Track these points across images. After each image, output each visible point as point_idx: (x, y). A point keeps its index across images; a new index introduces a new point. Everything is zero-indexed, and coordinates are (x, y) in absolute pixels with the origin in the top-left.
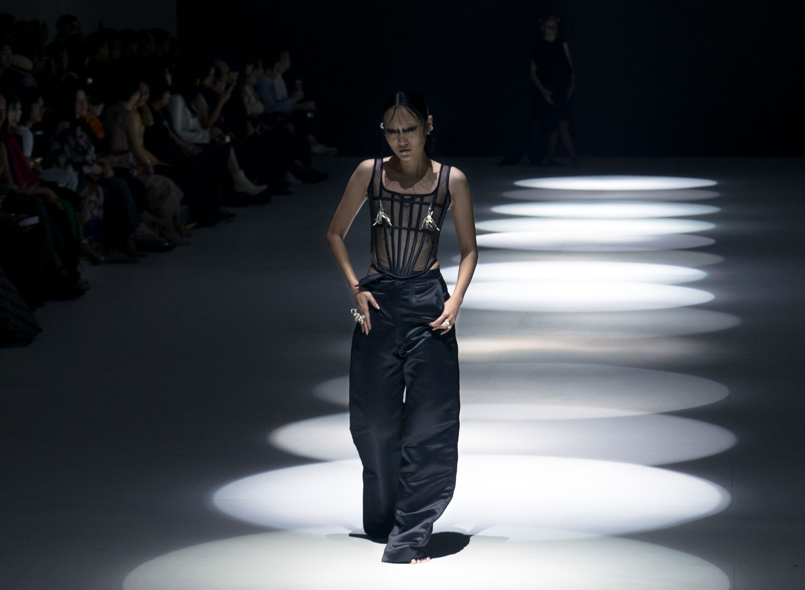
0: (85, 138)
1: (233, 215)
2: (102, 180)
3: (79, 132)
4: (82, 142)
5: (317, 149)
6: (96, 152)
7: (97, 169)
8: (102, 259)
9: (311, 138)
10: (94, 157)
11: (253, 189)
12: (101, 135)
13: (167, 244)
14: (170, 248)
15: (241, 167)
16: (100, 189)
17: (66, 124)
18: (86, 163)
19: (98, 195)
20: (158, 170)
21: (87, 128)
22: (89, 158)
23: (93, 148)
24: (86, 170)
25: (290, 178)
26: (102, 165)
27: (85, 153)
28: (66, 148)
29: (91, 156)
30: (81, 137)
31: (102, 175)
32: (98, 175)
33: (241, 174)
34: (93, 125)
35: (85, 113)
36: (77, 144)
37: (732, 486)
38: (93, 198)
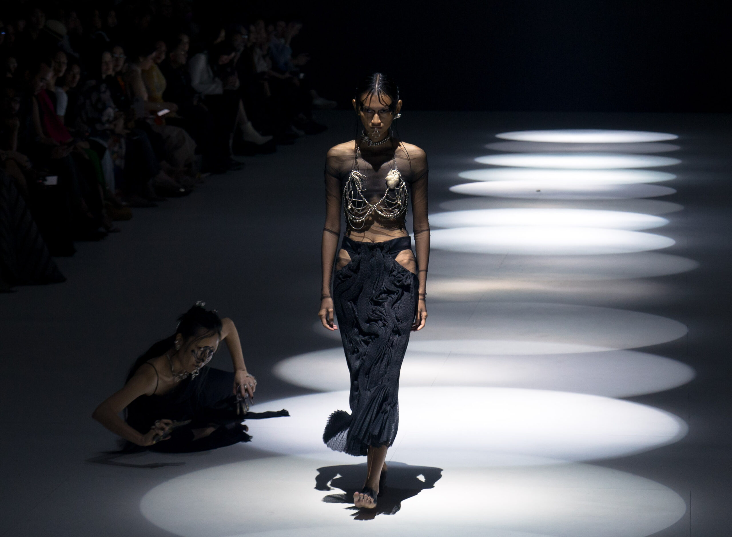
0: (108, 93)
3: (103, 87)
4: (104, 97)
5: (319, 101)
8: (124, 203)
9: (313, 92)
11: (259, 139)
13: (182, 190)
14: (186, 194)
15: (250, 119)
17: (93, 82)
19: (121, 147)
25: (294, 129)
30: (104, 92)
33: (249, 126)
37: (689, 417)
38: (116, 149)
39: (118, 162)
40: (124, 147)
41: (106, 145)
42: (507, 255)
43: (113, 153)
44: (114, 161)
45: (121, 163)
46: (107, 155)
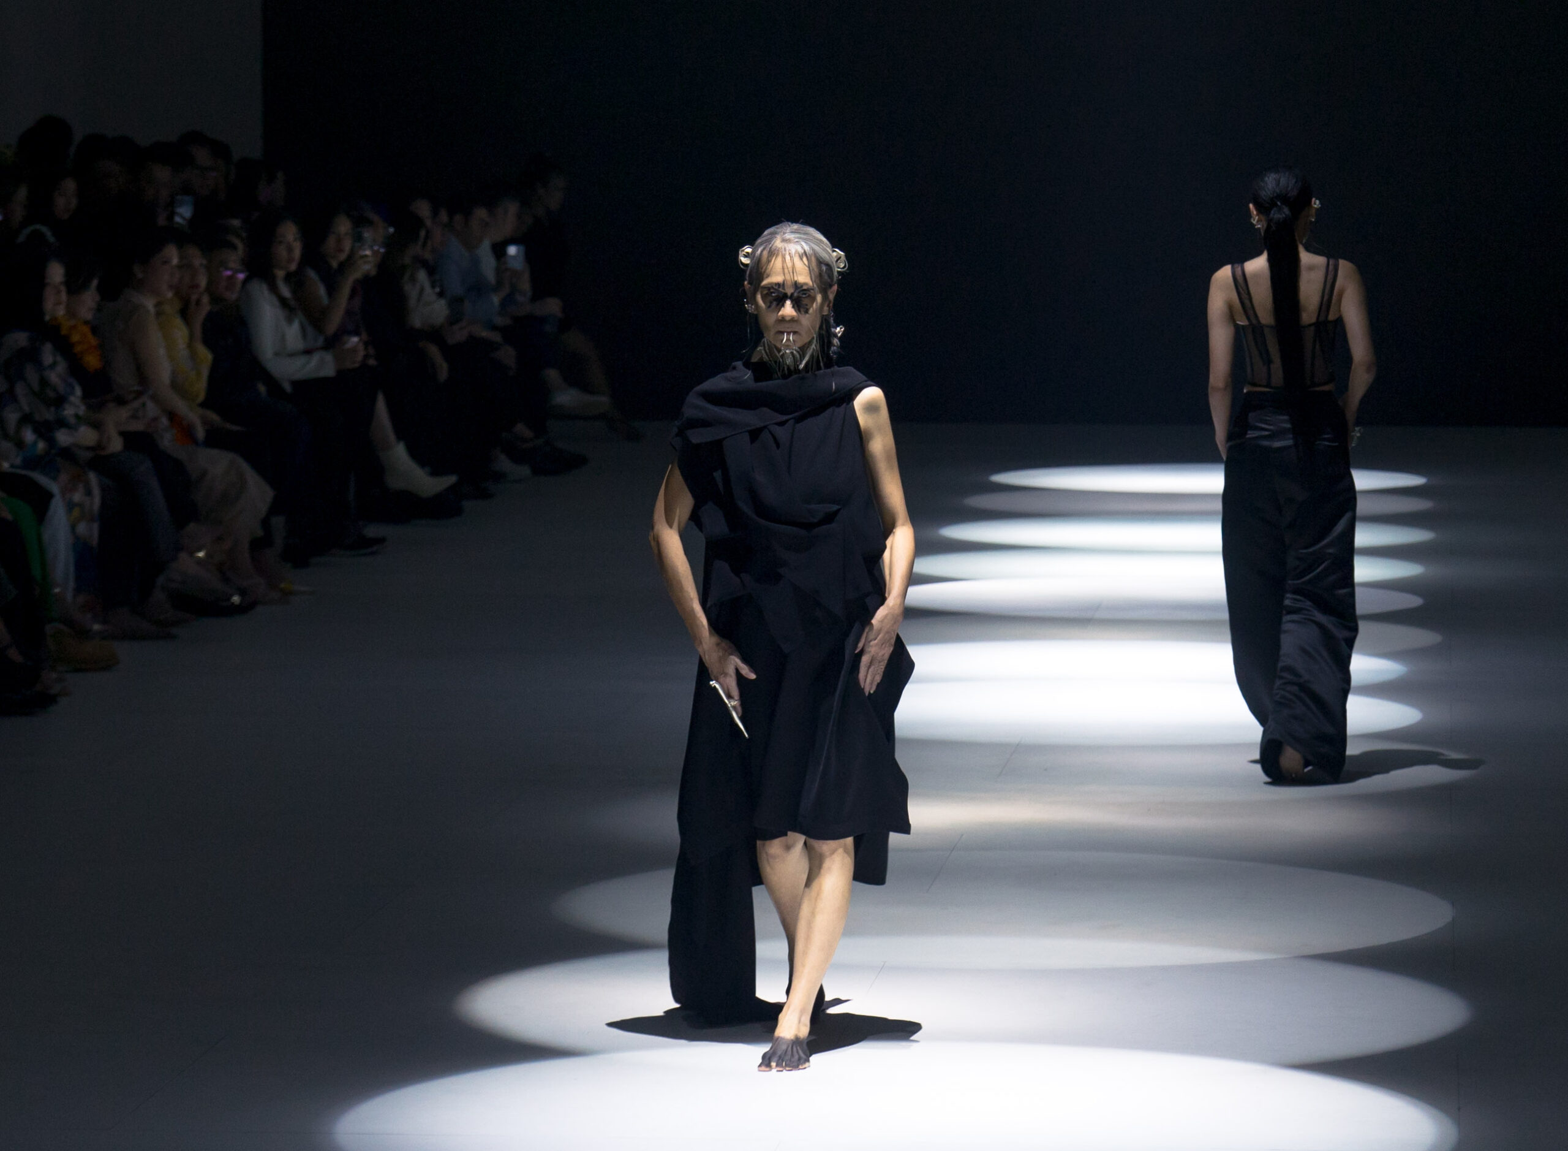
0: (62, 367)
1: (381, 541)
2: (99, 461)
3: (48, 354)
4: (54, 377)
5: (566, 397)
6: (85, 396)
7: (86, 436)
8: (96, 627)
9: (552, 375)
10: (82, 410)
11: (426, 483)
12: (92, 361)
13: (236, 599)
14: (245, 608)
15: (400, 436)
16: (93, 477)
17: (20, 339)
18: (62, 423)
19: (89, 493)
20: (216, 439)
21: (64, 346)
22: (69, 412)
23: (78, 391)
24: (63, 438)
25: (504, 463)
26: (97, 426)
27: (60, 401)
28: (20, 389)
29: (76, 405)
30: (53, 366)
31: (99, 446)
32: (88, 448)
33: (399, 454)
34: (75, 338)
35: (61, 312)
36: (44, 382)
38: (77, 497)
39: (82, 528)
40: (96, 492)
41: (54, 488)
42: (1018, 745)
43: (70, 506)
44: (73, 527)
45: (90, 531)
46: (58, 510)
